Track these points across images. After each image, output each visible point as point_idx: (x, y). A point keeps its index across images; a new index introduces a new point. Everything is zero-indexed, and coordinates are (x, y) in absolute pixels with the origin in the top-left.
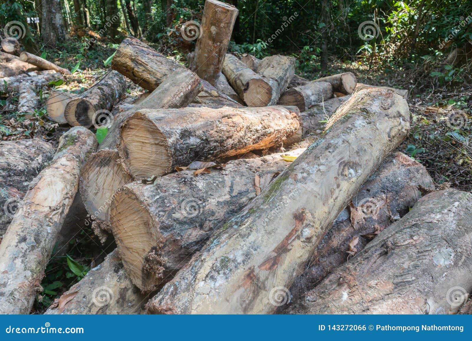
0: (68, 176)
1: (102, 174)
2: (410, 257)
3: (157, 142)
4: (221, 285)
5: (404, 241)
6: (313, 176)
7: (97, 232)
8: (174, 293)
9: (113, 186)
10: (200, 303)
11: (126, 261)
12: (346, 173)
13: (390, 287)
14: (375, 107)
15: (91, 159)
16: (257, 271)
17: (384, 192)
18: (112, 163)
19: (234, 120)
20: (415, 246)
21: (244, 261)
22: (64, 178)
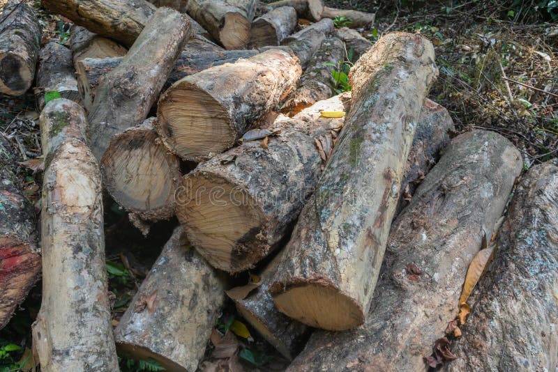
0: (85, 166)
1: (134, 158)
2: (465, 195)
3: (213, 116)
4: (352, 248)
5: (457, 182)
6: (385, 135)
7: (137, 224)
8: (312, 264)
9: (151, 170)
10: (345, 267)
11: (202, 248)
12: (408, 128)
13: (456, 222)
14: (409, 55)
15: (115, 142)
16: (373, 230)
17: (421, 139)
18: (147, 144)
19: (268, 77)
20: (466, 185)
21: (361, 224)
22: (83, 169)
